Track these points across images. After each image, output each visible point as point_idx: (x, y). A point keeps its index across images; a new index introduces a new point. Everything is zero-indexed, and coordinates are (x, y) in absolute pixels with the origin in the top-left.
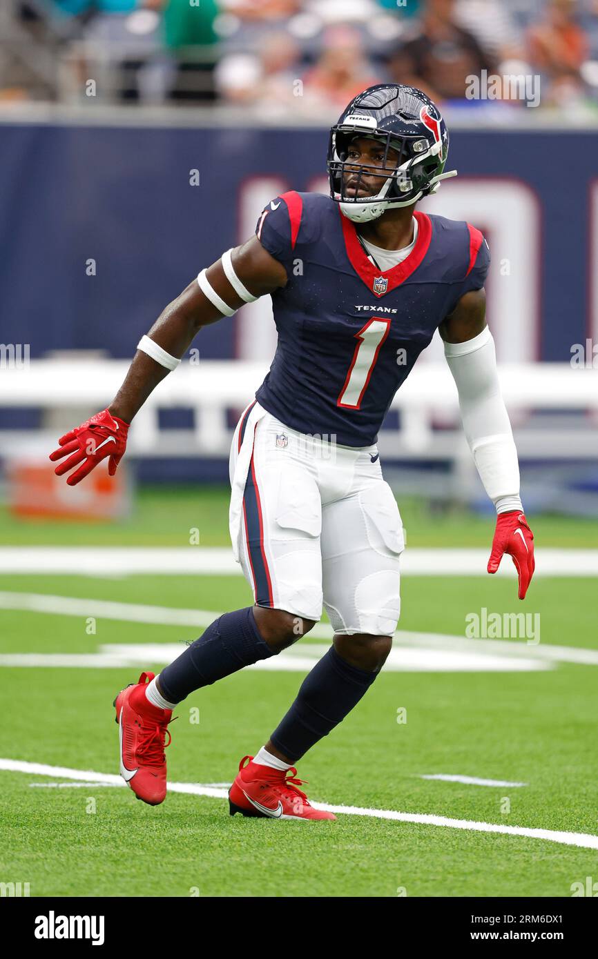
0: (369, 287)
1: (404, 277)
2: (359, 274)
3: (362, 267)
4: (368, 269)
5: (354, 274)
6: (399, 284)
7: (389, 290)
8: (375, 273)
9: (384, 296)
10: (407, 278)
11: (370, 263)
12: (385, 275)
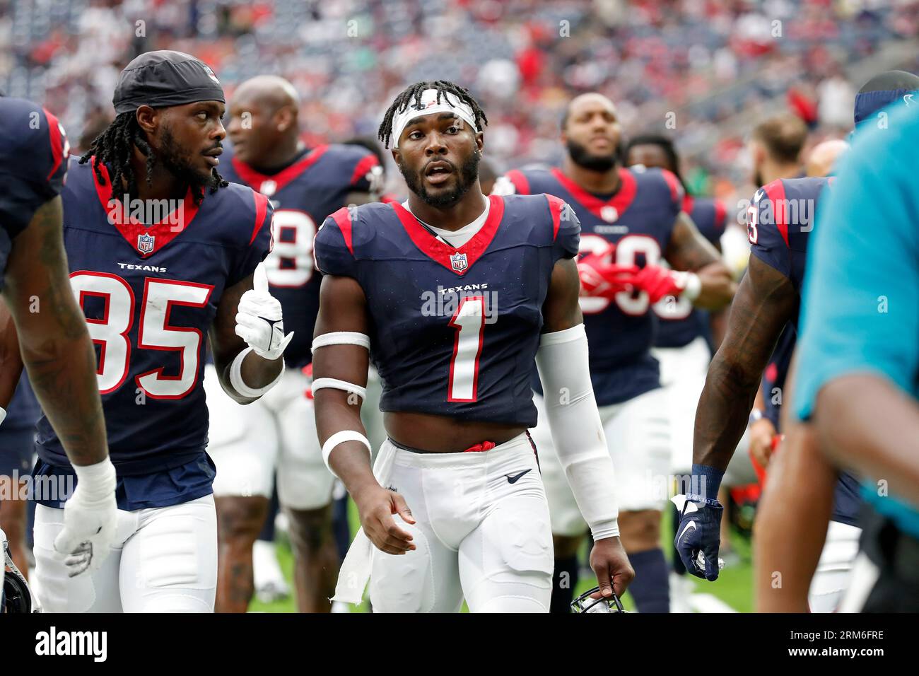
0: (447, 267)
1: (482, 247)
2: (431, 257)
3: (432, 248)
4: (440, 249)
5: (424, 259)
6: (479, 255)
7: (472, 264)
8: (449, 251)
9: (467, 272)
10: (486, 247)
11: (440, 242)
12: (461, 251)
